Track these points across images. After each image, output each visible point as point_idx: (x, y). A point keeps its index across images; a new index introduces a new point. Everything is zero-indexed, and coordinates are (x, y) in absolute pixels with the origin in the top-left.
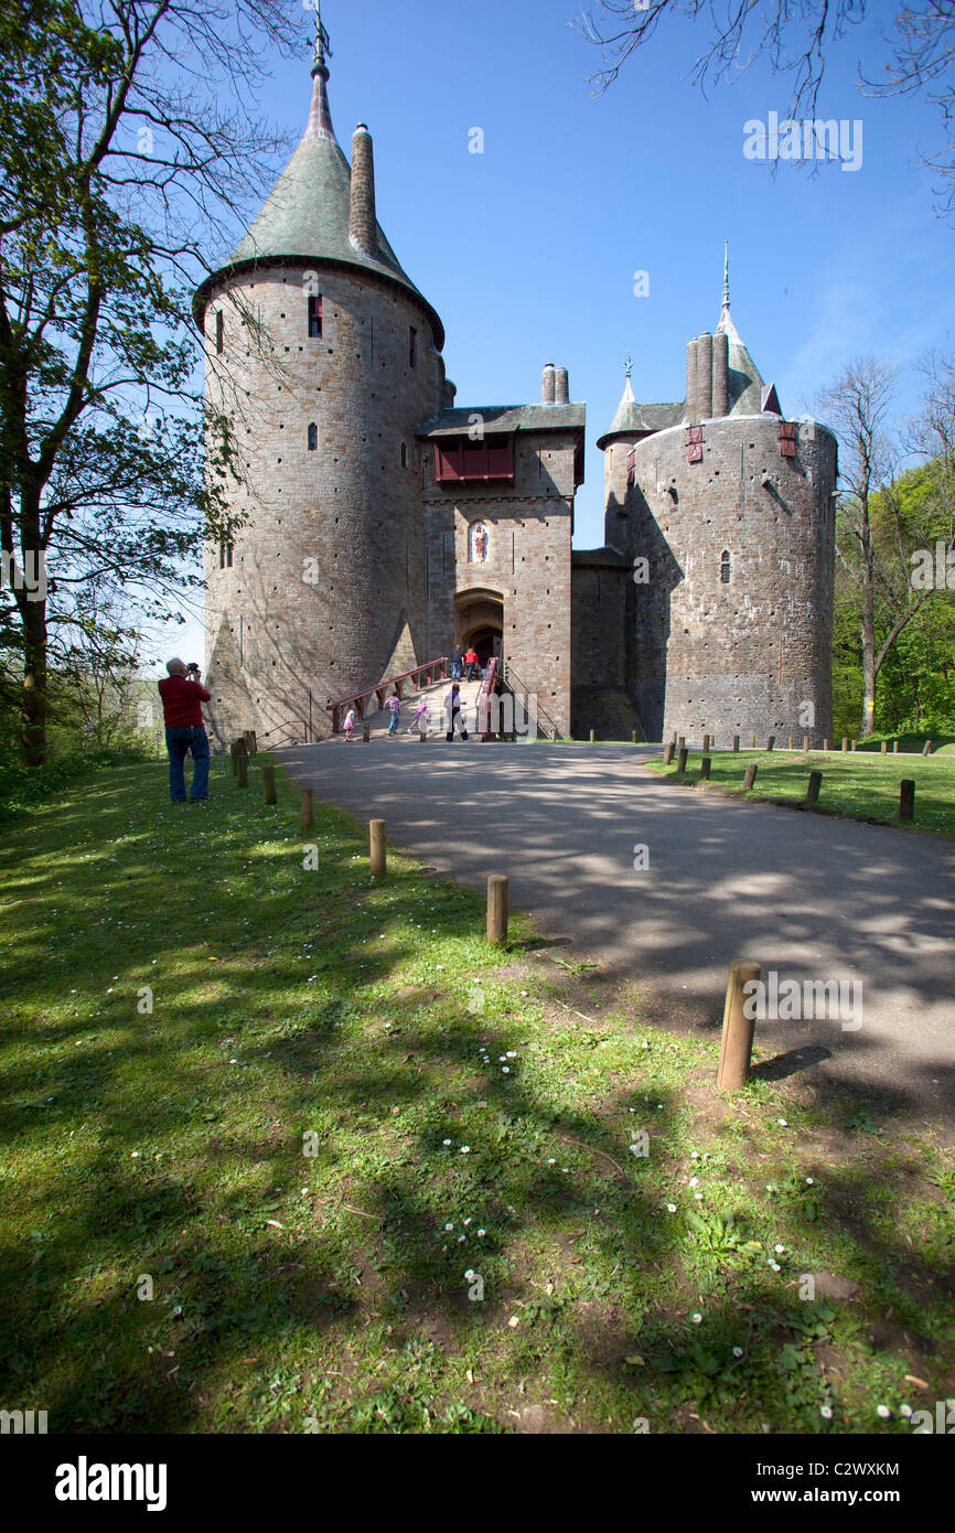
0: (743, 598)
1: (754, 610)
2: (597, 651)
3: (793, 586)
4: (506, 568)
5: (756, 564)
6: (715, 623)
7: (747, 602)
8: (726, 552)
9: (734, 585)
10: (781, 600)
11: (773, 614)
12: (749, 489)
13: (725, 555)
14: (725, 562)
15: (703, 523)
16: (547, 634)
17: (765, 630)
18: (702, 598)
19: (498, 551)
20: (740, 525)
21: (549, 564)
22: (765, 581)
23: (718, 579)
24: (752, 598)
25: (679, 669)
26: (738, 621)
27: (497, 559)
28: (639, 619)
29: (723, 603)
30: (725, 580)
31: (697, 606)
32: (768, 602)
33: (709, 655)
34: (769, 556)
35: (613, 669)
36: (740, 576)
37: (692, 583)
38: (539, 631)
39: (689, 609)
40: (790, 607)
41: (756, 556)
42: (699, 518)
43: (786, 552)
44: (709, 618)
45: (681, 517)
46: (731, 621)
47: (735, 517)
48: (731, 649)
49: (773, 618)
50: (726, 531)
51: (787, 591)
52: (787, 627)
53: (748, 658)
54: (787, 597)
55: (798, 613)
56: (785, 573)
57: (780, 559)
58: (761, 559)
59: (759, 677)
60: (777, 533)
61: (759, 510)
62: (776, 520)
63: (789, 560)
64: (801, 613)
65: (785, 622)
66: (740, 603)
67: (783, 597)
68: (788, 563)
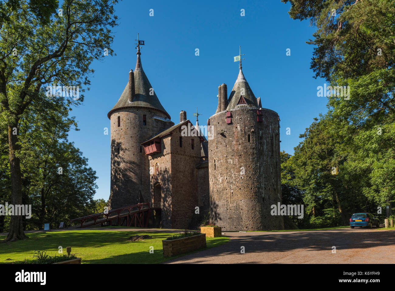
0: (218, 174)
1: (221, 178)
3: (234, 168)
5: (221, 162)
7: (219, 176)
9: (217, 170)
10: (229, 174)
11: (227, 179)
12: (218, 138)
13: (215, 160)
14: (215, 163)
15: (211, 151)
17: (225, 185)
18: (212, 176)
20: (217, 150)
22: (223, 168)
24: (221, 174)
26: (218, 183)
29: (215, 177)
30: (215, 168)
32: (225, 175)
34: (224, 159)
36: (218, 167)
40: (233, 175)
41: (221, 160)
43: (230, 156)
44: (213, 182)
46: (216, 183)
47: (216, 148)
49: (227, 181)
50: (214, 153)
51: (231, 170)
52: (232, 183)
53: (220, 195)
54: (231, 172)
55: (236, 177)
56: (230, 164)
57: (228, 159)
58: (222, 161)
59: (224, 201)
60: (227, 151)
61: (221, 144)
62: (226, 146)
63: (232, 159)
64: (238, 177)
65: (231, 181)
66: (218, 177)
67: (230, 172)
68: (231, 160)
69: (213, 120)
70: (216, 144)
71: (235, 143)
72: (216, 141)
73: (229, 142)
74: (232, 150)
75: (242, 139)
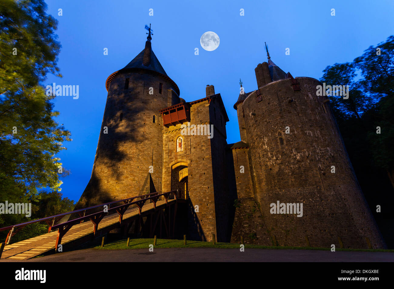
0: (292, 150)
1: (299, 155)
2: (240, 182)
3: (316, 141)
4: (188, 152)
5: (295, 134)
6: (282, 163)
7: (294, 152)
8: (279, 132)
9: (286, 145)
10: (311, 148)
11: (309, 155)
12: (283, 106)
14: (280, 137)
15: (268, 123)
16: (204, 177)
17: (307, 164)
18: (273, 153)
19: (185, 146)
20: (282, 121)
21: (203, 148)
22: (301, 141)
23: (279, 144)
24: (296, 149)
25: (271, 187)
26: (292, 161)
27: (185, 149)
28: (253, 167)
29: (283, 154)
30: (282, 143)
31: (272, 157)
32: (305, 150)
33: (282, 179)
34: (300, 130)
35: (248, 190)
36: (288, 141)
37: (268, 148)
38: (200, 176)
39: (270, 159)
42: (266, 121)
43: (308, 127)
44: (279, 162)
45: (259, 123)
46: (289, 162)
47: (280, 118)
48: (292, 175)
50: (277, 124)
51: (314, 144)
52: (319, 160)
53: (302, 178)
54: (314, 147)
55: (323, 153)
56: (310, 136)
57: (306, 130)
58: (296, 132)
59: (311, 187)
60: (301, 120)
61: (290, 112)
62: (299, 115)
63: (311, 130)
64: (325, 153)
65: (317, 158)
66: (292, 153)
67: (312, 147)
68: (310, 132)
69: (268, 89)
70: (280, 113)
71: (310, 112)
72: (279, 110)
73: (302, 110)
74: (309, 120)
75: (317, 108)
